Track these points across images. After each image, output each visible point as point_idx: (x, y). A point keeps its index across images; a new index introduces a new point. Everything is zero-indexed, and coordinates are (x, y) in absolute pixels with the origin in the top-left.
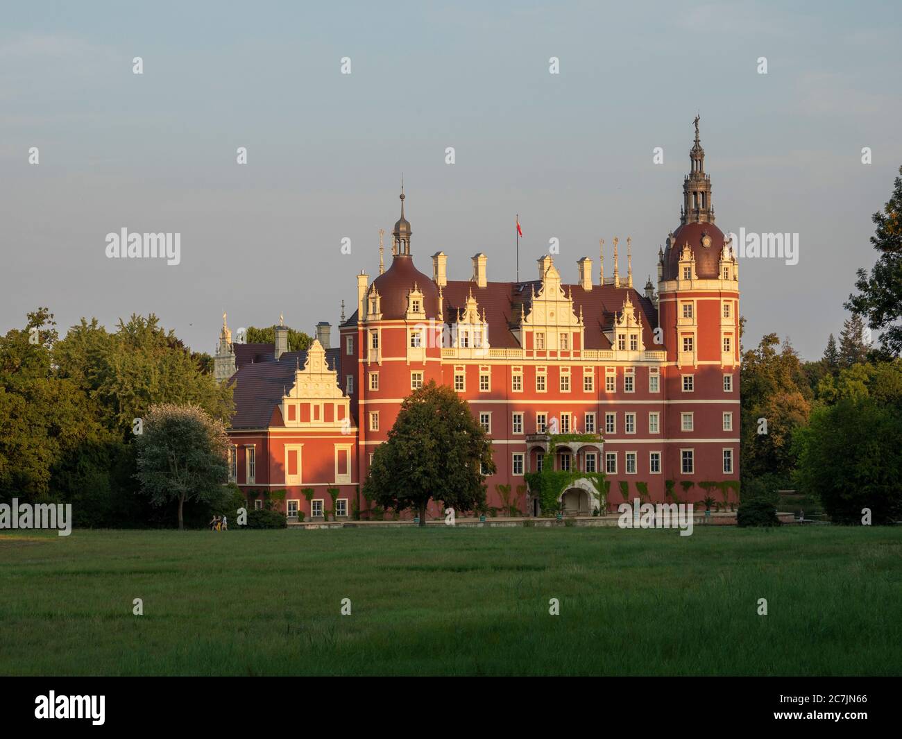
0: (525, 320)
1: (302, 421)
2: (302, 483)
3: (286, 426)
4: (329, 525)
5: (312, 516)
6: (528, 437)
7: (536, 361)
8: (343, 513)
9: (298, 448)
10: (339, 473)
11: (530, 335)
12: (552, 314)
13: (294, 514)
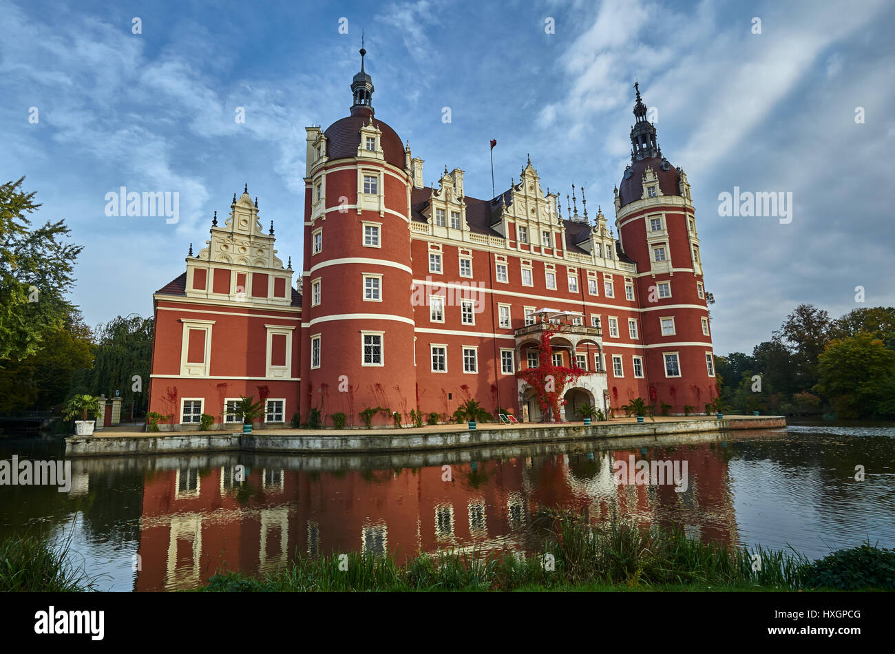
0: (507, 210)
1: (215, 291)
2: (211, 374)
3: (188, 295)
4: (209, 437)
5: (225, 421)
6: (516, 332)
7: (520, 253)
8: (279, 418)
9: (208, 327)
10: (273, 364)
11: (512, 226)
12: (533, 211)
13: (196, 419)
